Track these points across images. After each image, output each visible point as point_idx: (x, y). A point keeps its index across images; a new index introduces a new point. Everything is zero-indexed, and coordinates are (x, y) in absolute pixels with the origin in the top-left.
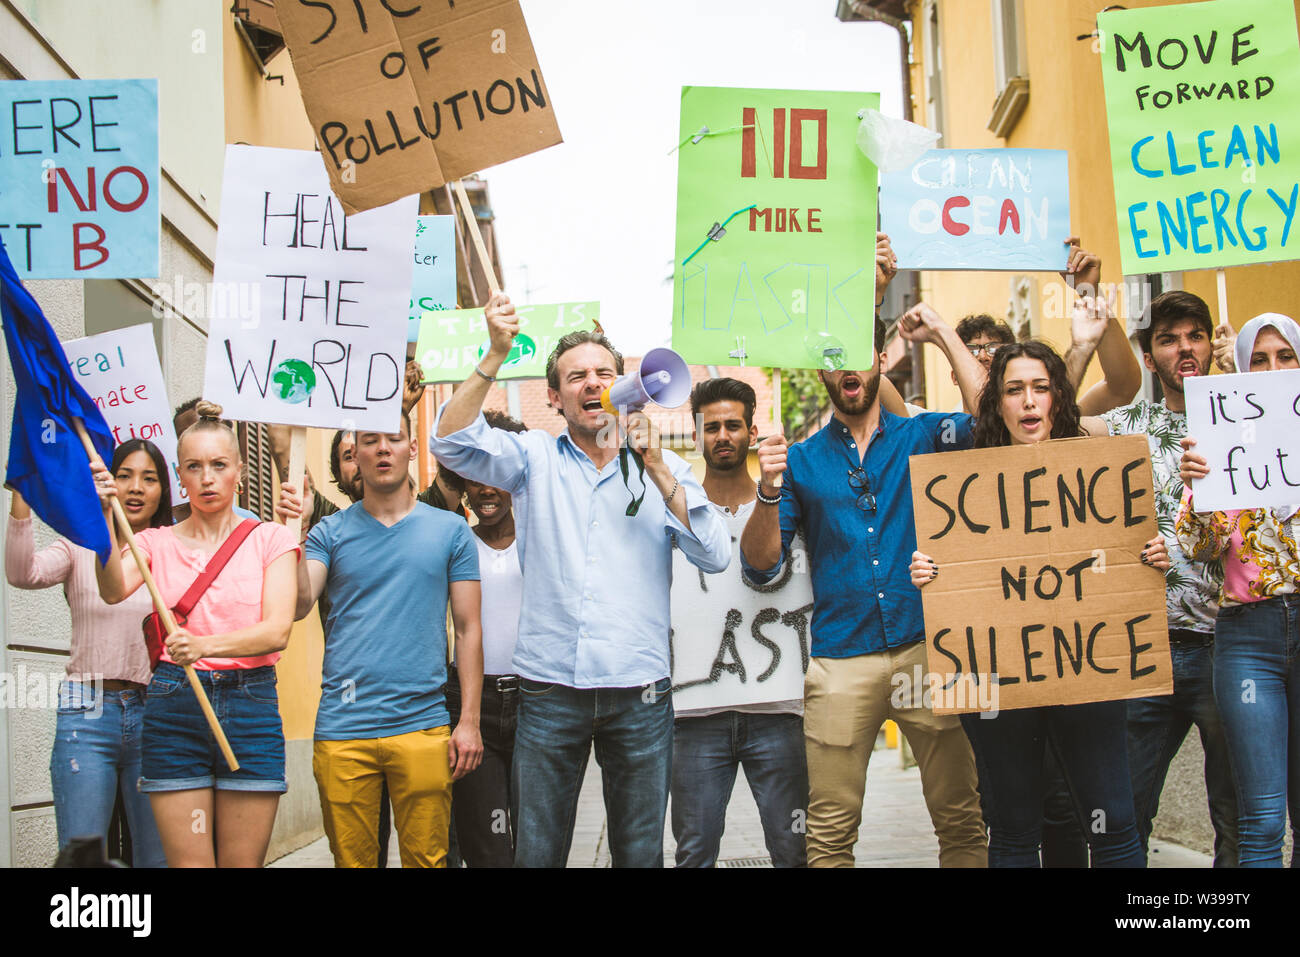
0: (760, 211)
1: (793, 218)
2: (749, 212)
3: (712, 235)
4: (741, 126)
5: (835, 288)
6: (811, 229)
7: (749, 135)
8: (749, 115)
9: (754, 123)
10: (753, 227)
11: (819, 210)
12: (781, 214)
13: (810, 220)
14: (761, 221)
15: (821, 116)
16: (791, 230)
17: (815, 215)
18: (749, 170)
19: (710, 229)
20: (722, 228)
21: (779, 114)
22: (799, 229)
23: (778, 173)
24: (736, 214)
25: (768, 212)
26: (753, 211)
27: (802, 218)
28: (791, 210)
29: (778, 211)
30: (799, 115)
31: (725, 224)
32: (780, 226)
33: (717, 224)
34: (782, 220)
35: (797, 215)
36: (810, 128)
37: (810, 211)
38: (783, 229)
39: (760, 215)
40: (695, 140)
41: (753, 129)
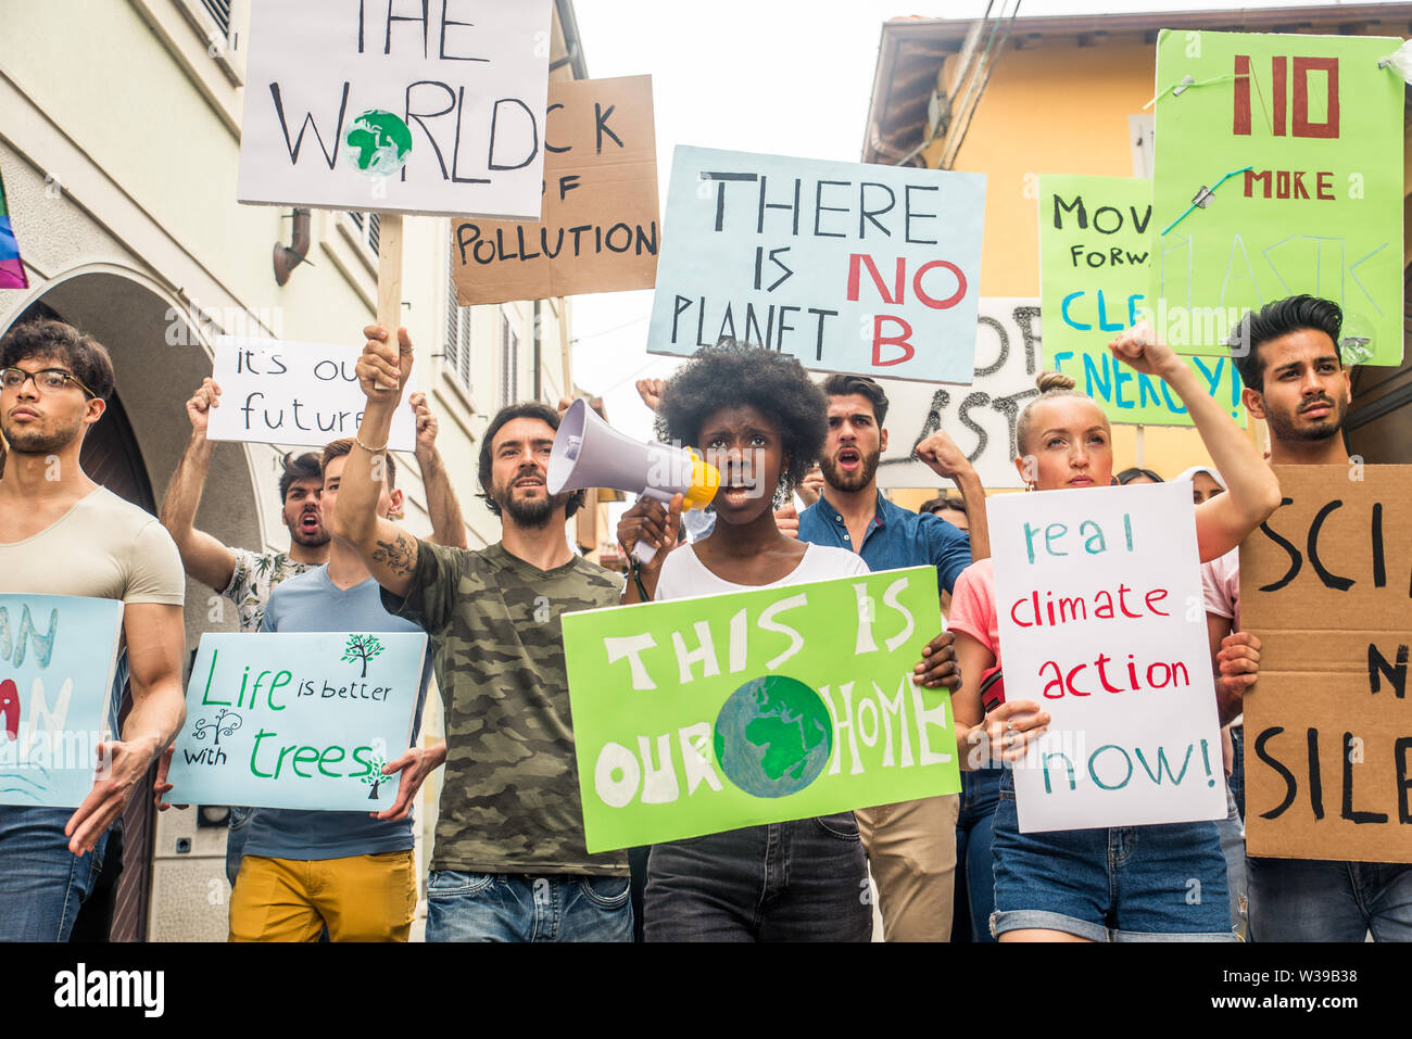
4: (1232, 76)
18: (1243, 127)
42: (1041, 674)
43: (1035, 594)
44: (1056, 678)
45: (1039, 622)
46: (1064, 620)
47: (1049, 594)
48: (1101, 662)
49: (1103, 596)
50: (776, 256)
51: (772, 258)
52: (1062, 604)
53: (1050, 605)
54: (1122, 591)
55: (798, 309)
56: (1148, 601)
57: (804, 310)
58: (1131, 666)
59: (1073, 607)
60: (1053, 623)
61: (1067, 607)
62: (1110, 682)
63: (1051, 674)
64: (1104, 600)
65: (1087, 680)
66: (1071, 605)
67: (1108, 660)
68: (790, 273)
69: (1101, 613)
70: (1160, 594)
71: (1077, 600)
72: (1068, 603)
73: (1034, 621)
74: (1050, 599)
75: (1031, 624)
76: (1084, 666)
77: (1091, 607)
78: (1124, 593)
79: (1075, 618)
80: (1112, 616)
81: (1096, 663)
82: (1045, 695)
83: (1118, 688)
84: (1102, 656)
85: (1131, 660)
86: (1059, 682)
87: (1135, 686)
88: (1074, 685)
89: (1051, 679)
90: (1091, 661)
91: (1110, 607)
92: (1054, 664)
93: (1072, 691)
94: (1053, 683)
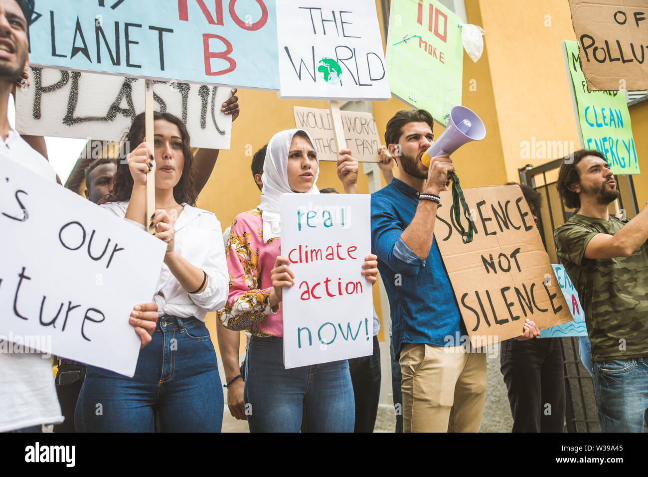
42: (300, 288)
43: (300, 246)
44: (307, 290)
45: (301, 262)
46: (312, 261)
47: (307, 247)
48: (327, 281)
49: (330, 248)
52: (312, 252)
53: (306, 252)
54: (338, 246)
56: (348, 252)
58: (339, 284)
59: (317, 254)
60: (307, 262)
61: (314, 253)
62: (330, 292)
63: (304, 288)
64: (330, 251)
65: (320, 291)
66: (316, 252)
67: (330, 280)
69: (329, 257)
70: (354, 249)
71: (319, 250)
72: (314, 251)
73: (299, 261)
74: (307, 249)
75: (297, 262)
76: (319, 284)
77: (324, 254)
78: (339, 248)
79: (317, 259)
80: (333, 259)
81: (325, 282)
82: (302, 298)
83: (333, 294)
84: (327, 278)
85: (339, 281)
86: (307, 292)
87: (340, 294)
88: (314, 293)
89: (305, 290)
90: (322, 281)
91: (332, 254)
92: (306, 282)
93: (314, 297)
94: (305, 292)
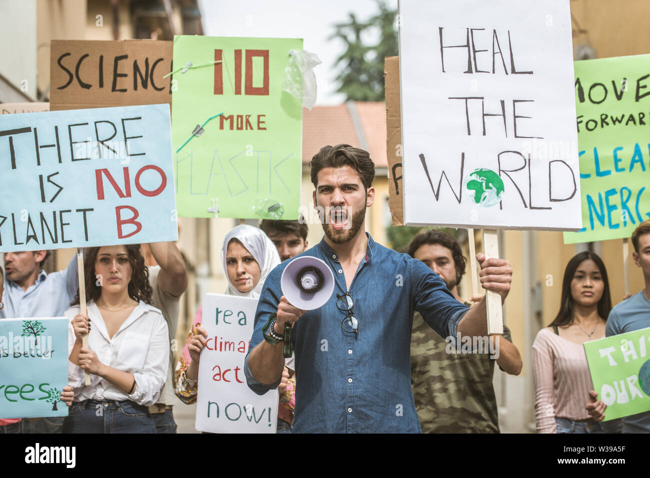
0: (226, 116)
1: (248, 121)
2: (219, 117)
3: (195, 133)
4: (213, 61)
5: (276, 167)
6: (259, 128)
7: (218, 67)
8: (218, 54)
9: (221, 59)
10: (222, 127)
11: (264, 116)
12: (240, 119)
13: (259, 122)
14: (227, 123)
15: (265, 54)
16: (247, 129)
17: (262, 119)
18: (219, 90)
19: (194, 129)
20: (202, 129)
21: (238, 53)
22: (251, 128)
23: (238, 92)
24: (211, 119)
25: (231, 117)
26: (222, 117)
27: (253, 121)
28: (246, 116)
29: (238, 116)
30: (251, 53)
31: (204, 125)
32: (240, 126)
33: (198, 126)
34: (240, 123)
35: (250, 119)
36: (258, 61)
37: (259, 116)
38: (241, 128)
39: (227, 119)
40: (183, 71)
41: (221, 63)
42: (213, 370)
43: (216, 337)
44: (219, 373)
45: (216, 349)
46: (225, 350)
47: (222, 338)
48: (237, 369)
49: (242, 343)
50: (51, 179)
51: (49, 180)
52: (226, 343)
53: (221, 343)
55: (70, 211)
57: (74, 211)
59: (230, 345)
60: (221, 350)
61: (228, 345)
62: (239, 378)
63: (217, 371)
64: (242, 345)
65: (230, 376)
66: (229, 344)
67: (240, 369)
68: (61, 189)
69: (241, 350)
71: (232, 343)
73: (214, 349)
74: (221, 340)
75: (212, 349)
76: (230, 370)
77: (237, 347)
79: (230, 350)
81: (235, 370)
82: (214, 379)
83: (241, 381)
84: (237, 367)
86: (219, 374)
88: (225, 376)
89: (217, 373)
90: (233, 368)
91: (244, 348)
92: (219, 367)
93: (224, 379)
94: (217, 374)
